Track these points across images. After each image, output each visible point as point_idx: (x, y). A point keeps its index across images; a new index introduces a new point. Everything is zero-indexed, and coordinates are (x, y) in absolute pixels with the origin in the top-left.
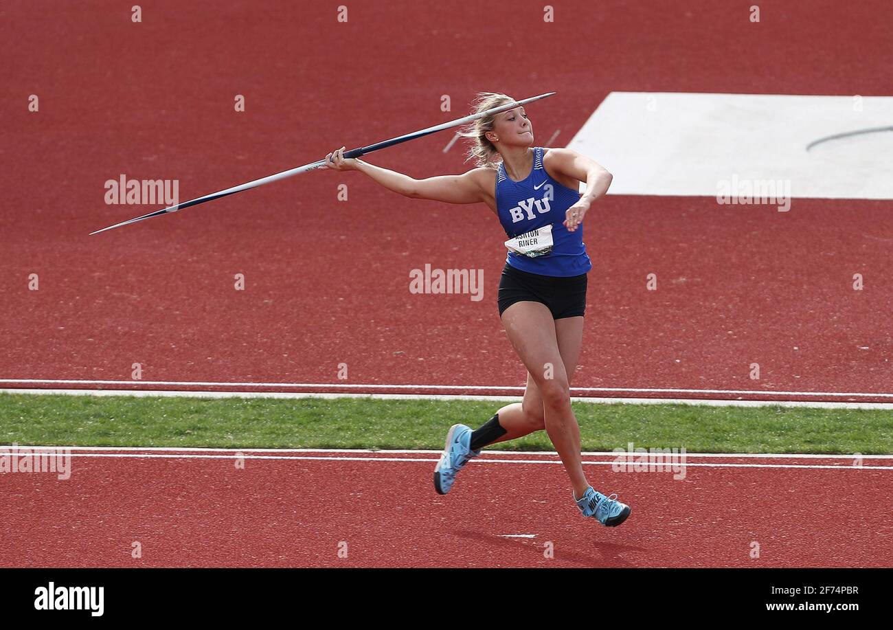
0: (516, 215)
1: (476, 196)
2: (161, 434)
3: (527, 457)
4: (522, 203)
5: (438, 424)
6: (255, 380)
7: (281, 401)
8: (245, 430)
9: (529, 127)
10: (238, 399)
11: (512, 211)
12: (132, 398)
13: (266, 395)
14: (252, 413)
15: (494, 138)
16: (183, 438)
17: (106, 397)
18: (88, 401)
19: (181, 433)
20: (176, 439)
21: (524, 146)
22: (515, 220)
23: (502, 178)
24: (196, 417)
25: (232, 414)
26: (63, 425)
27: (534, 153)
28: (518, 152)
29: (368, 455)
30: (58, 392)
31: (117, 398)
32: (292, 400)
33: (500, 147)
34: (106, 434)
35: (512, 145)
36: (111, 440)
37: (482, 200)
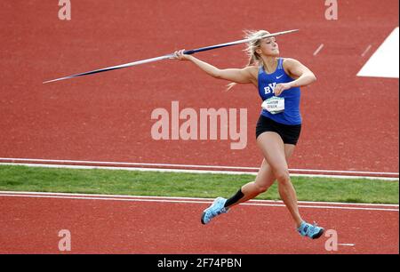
0: (267, 90)
1: (249, 80)
2: (171, 190)
3: (350, 206)
4: (270, 85)
5: (308, 188)
6: (219, 165)
7: (231, 175)
8: (213, 189)
9: (277, 47)
10: (210, 174)
11: (265, 88)
12: (158, 172)
13: (224, 172)
14: (217, 181)
15: (260, 52)
16: (183, 193)
17: (146, 172)
18: (137, 173)
19: (181, 190)
20: (179, 193)
21: (274, 56)
22: (266, 93)
23: (261, 71)
24: (189, 182)
25: (207, 181)
26: (124, 185)
27: (279, 61)
28: (271, 59)
29: (273, 203)
30: (122, 168)
31: (151, 172)
32: (236, 175)
33: (263, 56)
34: (145, 190)
35: (268, 55)
36: (147, 192)
37: (251, 82)
